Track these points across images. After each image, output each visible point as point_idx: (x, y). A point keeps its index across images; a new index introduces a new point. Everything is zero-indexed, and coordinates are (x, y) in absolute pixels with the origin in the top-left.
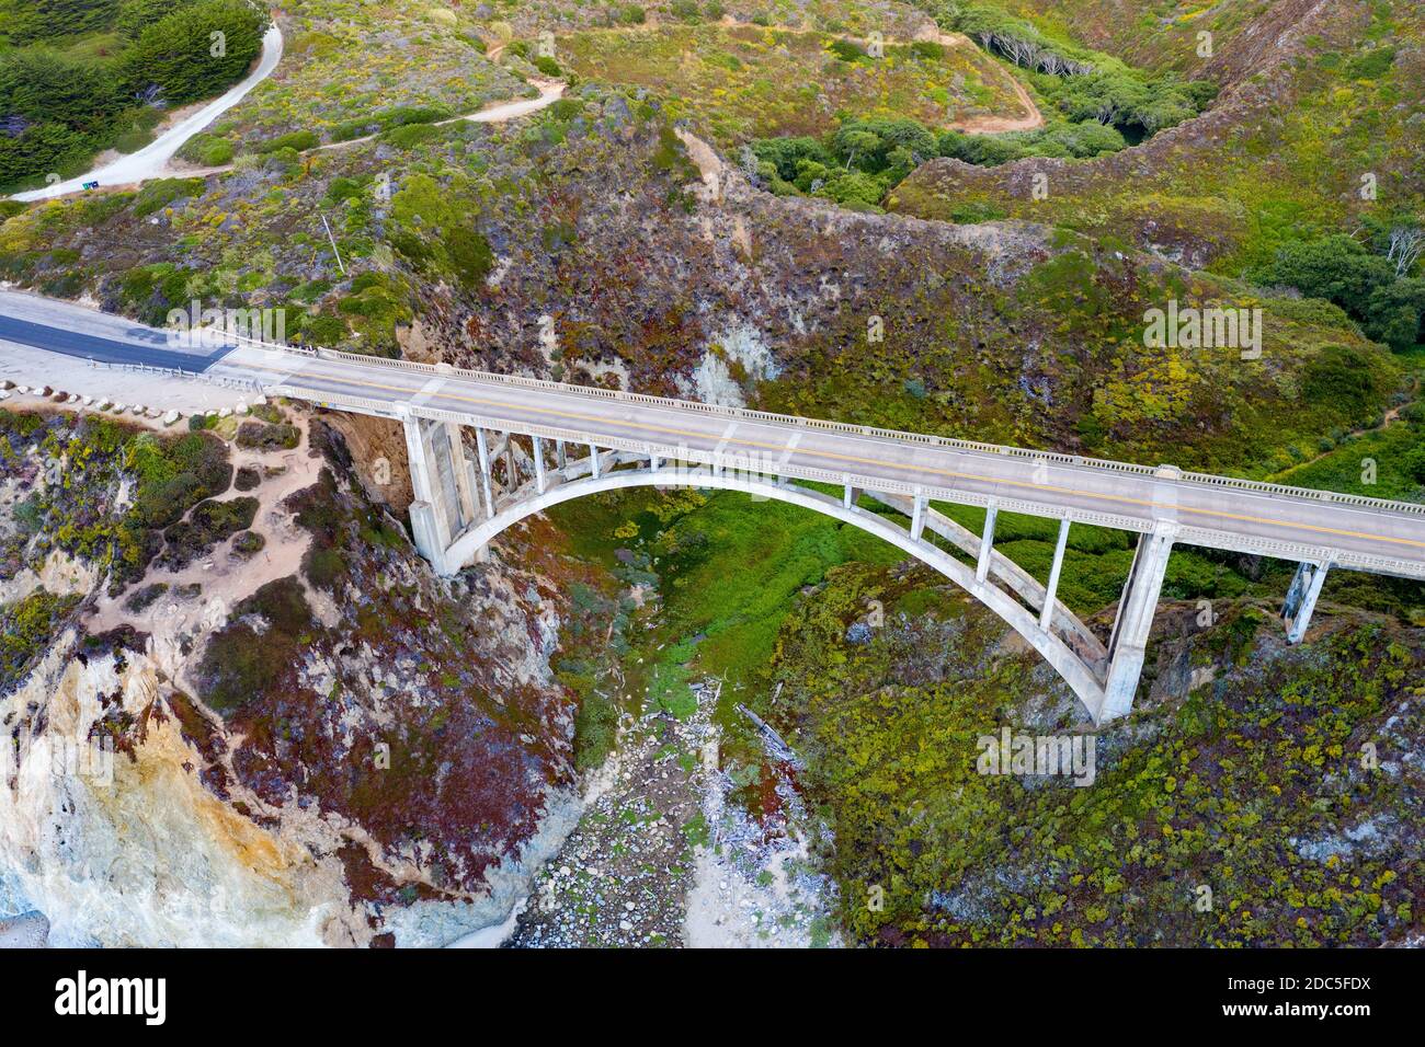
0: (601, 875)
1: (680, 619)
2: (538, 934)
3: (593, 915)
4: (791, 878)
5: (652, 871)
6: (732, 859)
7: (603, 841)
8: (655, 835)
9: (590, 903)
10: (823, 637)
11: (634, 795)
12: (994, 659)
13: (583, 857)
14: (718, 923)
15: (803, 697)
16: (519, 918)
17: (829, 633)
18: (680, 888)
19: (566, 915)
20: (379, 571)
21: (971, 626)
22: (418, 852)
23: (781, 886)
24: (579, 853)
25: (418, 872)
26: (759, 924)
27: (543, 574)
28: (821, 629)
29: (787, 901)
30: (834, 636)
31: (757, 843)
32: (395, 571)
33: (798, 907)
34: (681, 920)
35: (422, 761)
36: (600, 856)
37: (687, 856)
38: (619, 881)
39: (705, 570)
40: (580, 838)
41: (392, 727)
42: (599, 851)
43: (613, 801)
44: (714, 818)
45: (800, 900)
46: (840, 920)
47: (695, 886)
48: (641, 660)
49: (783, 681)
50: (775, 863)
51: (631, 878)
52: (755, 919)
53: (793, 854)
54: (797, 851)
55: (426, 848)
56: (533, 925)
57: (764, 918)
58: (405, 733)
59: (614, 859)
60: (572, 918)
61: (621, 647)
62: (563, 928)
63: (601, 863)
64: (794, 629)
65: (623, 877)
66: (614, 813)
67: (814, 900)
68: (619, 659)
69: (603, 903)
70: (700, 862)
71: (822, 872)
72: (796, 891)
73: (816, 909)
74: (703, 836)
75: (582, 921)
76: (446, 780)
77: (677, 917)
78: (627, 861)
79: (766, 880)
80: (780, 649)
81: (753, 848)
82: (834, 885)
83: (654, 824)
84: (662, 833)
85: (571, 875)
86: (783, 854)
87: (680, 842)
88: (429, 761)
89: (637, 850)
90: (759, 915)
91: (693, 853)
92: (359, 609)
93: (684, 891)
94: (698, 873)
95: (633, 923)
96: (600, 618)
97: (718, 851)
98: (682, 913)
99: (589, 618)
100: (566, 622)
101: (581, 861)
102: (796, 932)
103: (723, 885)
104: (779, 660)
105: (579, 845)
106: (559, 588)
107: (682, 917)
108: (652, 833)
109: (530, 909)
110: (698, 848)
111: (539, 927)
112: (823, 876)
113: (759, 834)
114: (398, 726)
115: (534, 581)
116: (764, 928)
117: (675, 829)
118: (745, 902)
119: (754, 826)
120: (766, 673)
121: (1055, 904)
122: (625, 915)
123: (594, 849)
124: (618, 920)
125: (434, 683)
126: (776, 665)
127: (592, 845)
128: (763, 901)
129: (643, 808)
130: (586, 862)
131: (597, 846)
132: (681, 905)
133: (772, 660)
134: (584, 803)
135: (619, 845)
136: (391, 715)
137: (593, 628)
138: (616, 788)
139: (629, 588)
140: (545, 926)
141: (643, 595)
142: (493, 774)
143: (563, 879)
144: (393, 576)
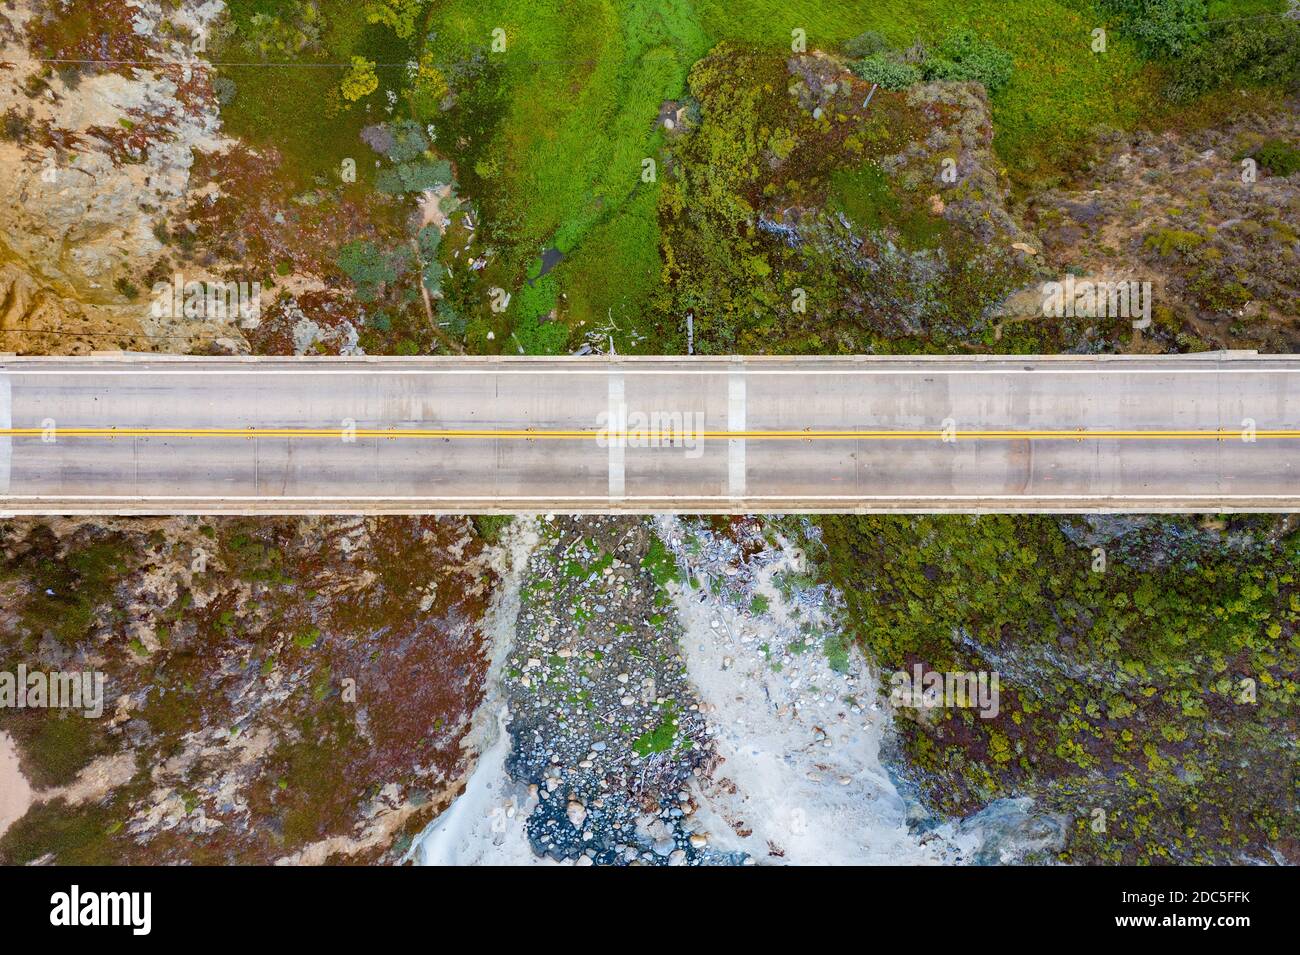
0: (576, 654)
1: (514, 243)
2: (538, 740)
3: (587, 701)
4: (788, 596)
5: (630, 630)
6: (714, 591)
7: (558, 609)
8: (615, 583)
9: (579, 690)
10: (727, 229)
11: (569, 539)
12: (996, 321)
13: (546, 639)
14: (724, 668)
15: (726, 333)
16: (509, 729)
17: (733, 223)
18: (668, 639)
19: (559, 710)
20: (125, 640)
21: (957, 268)
22: (386, 800)
23: (778, 608)
24: (539, 637)
25: (397, 813)
26: (768, 658)
27: (292, 271)
28: (720, 217)
29: (791, 624)
30: (742, 227)
31: (735, 564)
32: (143, 608)
33: (806, 628)
34: (684, 676)
35: (334, 737)
36: (564, 631)
37: (663, 599)
38: (599, 655)
39: (511, 129)
40: (530, 617)
41: (276, 742)
42: (560, 626)
43: (547, 557)
44: (674, 542)
45: (804, 618)
46: (854, 635)
47: (684, 631)
48: (491, 335)
49: (691, 311)
50: (762, 582)
51: (610, 647)
52: (762, 654)
53: (780, 566)
54: (783, 561)
55: (392, 790)
56: (527, 730)
57: (772, 649)
58: (296, 733)
59: (582, 629)
60: (567, 711)
61: (454, 324)
62: (563, 726)
63: (569, 639)
64: (677, 209)
65: (601, 648)
66: (555, 572)
67: (819, 615)
68: (460, 342)
69: (592, 684)
70: (678, 601)
71: (820, 581)
72: (797, 610)
73: (826, 626)
74: (672, 570)
75: (579, 712)
76: (371, 725)
77: (678, 674)
78: (598, 628)
79: (759, 605)
80: (670, 256)
81: (733, 572)
82: (836, 593)
83: (608, 571)
84: (622, 579)
85: (543, 664)
86: (769, 569)
87: (648, 584)
88: (340, 729)
89: (601, 609)
90: (765, 648)
91: (667, 593)
92: (143, 716)
93: (674, 641)
94: (681, 615)
95: (633, 695)
96: (403, 286)
97: (694, 583)
98: (682, 668)
99: (388, 294)
100: (362, 321)
101: (546, 644)
102: (810, 656)
103: (715, 624)
104: (674, 275)
105: (535, 626)
106: (326, 279)
107: (684, 671)
108: (610, 582)
109: (516, 715)
110: (671, 585)
111: (536, 732)
112: (823, 586)
113: (734, 551)
114: (282, 735)
115: (286, 297)
116: (775, 659)
117: (634, 567)
118: (746, 639)
119: (725, 543)
120: (664, 305)
121: (1121, 710)
122: (622, 691)
123: (553, 624)
124: (617, 699)
125: (289, 663)
126: (673, 284)
127: (548, 621)
128: (764, 631)
129: (587, 555)
130: (553, 642)
131: (555, 621)
132: (678, 659)
133: (666, 279)
134: (515, 574)
135: (579, 609)
136: (264, 731)
137: (403, 307)
138: (544, 539)
139: (416, 204)
140: (541, 728)
141: (441, 207)
142: (417, 672)
143: (535, 672)
144: (146, 616)
